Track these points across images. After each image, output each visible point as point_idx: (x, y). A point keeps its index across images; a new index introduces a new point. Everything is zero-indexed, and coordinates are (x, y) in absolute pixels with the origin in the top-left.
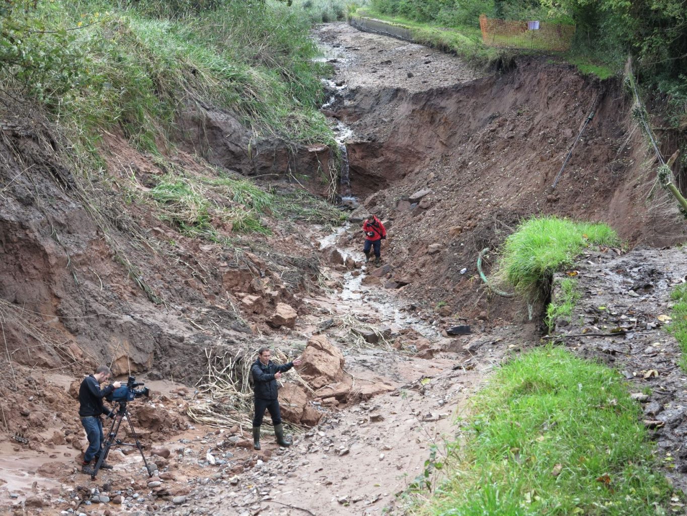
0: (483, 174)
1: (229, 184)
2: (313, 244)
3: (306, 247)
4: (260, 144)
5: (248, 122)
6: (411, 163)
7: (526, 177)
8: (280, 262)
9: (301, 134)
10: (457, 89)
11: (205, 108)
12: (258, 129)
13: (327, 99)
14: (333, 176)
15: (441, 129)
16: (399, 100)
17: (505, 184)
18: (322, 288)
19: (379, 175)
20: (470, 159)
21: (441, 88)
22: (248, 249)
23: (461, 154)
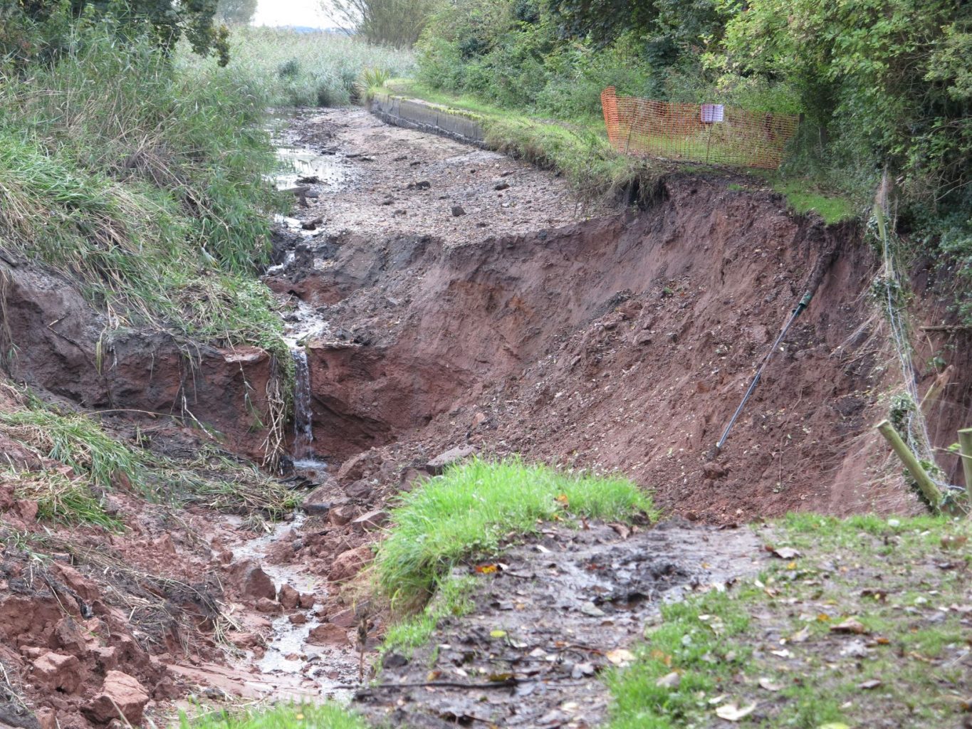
0: (583, 416)
1: (42, 423)
2: (215, 554)
3: (196, 560)
4: (122, 342)
5: (100, 297)
6: (443, 394)
7: (666, 425)
8: (132, 588)
9: (212, 324)
10: (546, 240)
11: (9, 263)
12: (121, 312)
13: (278, 258)
14: (276, 413)
15: (509, 323)
16: (426, 261)
17: (624, 437)
18: (220, 646)
19: (374, 417)
20: (560, 385)
21: (511, 237)
22: (63, 559)
23: (542, 376)
